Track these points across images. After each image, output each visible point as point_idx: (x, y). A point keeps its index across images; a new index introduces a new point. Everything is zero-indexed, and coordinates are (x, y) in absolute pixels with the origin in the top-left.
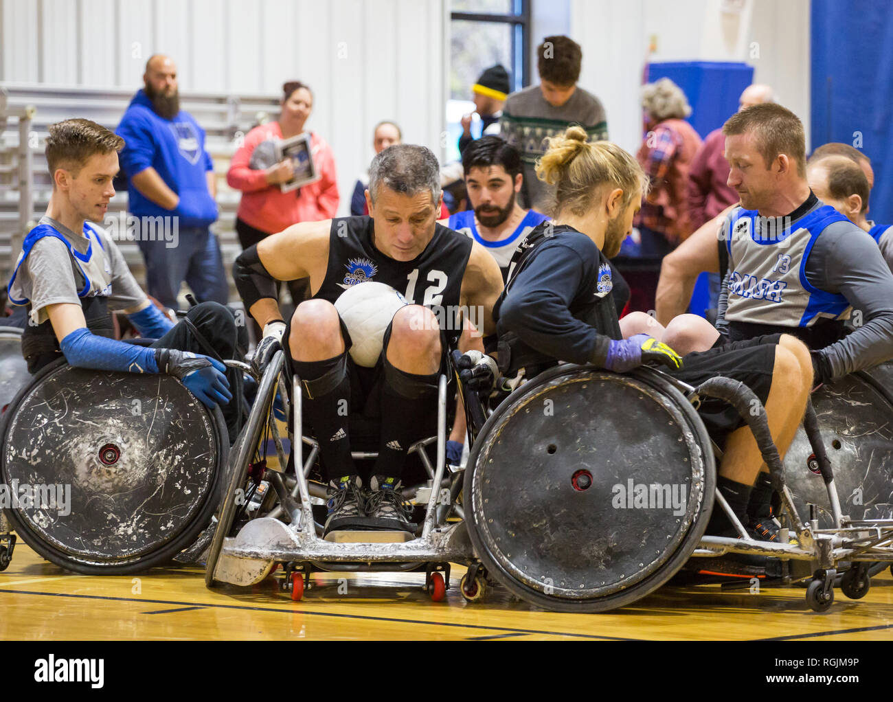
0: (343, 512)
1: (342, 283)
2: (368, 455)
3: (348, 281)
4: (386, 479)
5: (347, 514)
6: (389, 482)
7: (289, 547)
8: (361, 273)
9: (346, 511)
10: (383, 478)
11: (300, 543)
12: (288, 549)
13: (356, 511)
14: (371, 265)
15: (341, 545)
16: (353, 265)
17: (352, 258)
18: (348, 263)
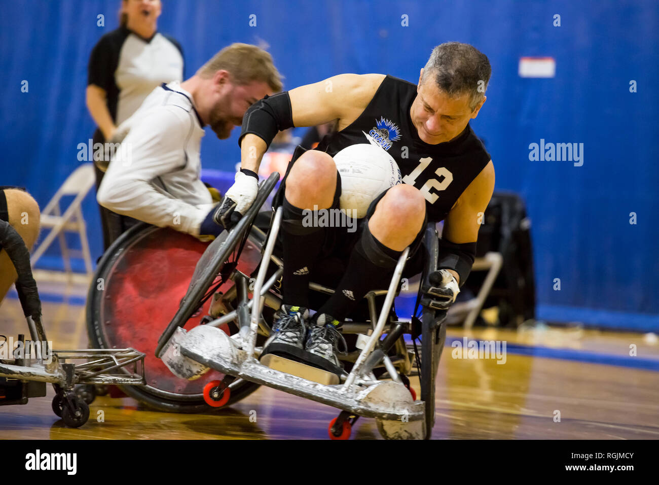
0: (284, 337)
1: (368, 133)
2: (324, 289)
3: (373, 133)
4: (333, 320)
5: (287, 340)
6: (335, 323)
7: (227, 360)
8: (386, 133)
9: (288, 337)
10: (331, 319)
11: (238, 359)
12: (225, 362)
13: (296, 340)
14: (397, 132)
15: (272, 371)
16: (383, 124)
17: (385, 117)
18: (379, 119)
